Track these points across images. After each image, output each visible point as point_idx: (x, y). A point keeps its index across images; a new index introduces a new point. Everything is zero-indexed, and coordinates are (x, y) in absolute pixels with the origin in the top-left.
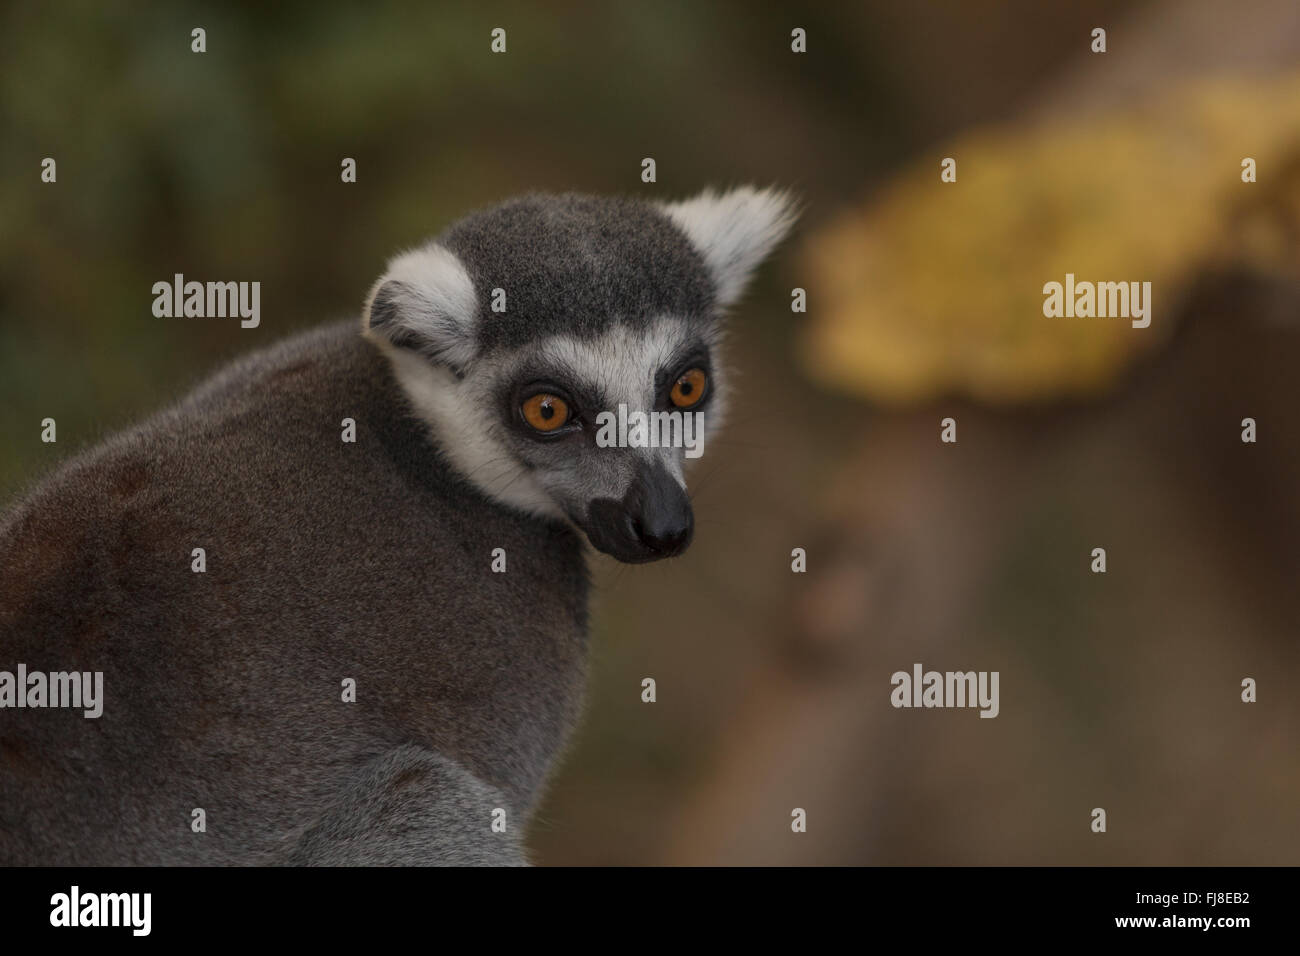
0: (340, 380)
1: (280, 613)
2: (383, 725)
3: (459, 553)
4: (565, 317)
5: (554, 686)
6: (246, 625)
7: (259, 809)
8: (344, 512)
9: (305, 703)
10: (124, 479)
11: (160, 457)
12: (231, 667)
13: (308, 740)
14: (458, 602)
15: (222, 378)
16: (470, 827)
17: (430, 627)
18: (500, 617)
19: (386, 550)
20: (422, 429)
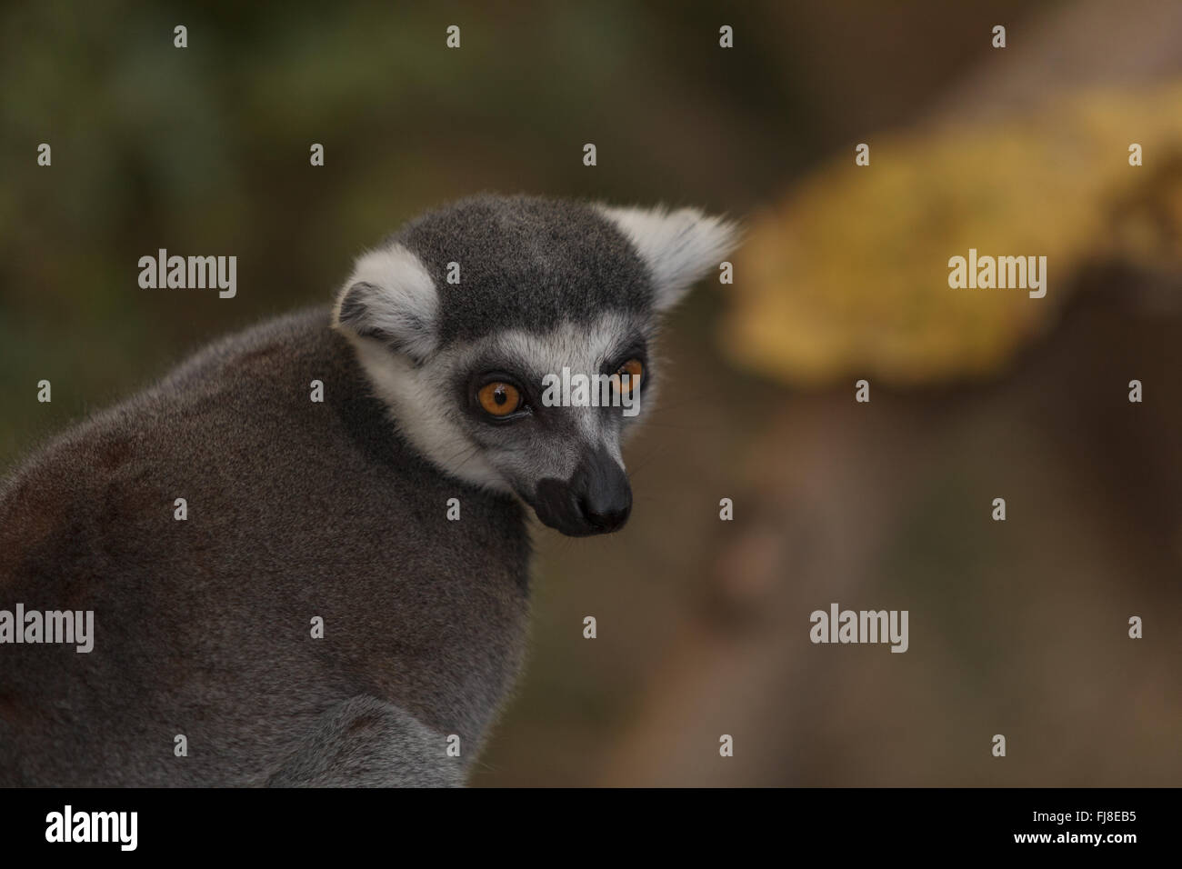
0: (306, 363)
1: (250, 577)
2: (343, 680)
3: (412, 521)
4: (519, 314)
5: (497, 642)
6: (219, 588)
7: (229, 755)
8: (308, 483)
9: (273, 659)
10: (109, 453)
11: (142, 433)
12: (204, 626)
13: (275, 693)
14: (411, 564)
15: (197, 361)
16: (418, 769)
17: (385, 588)
18: (448, 579)
19: (346, 519)
20: (381, 408)
